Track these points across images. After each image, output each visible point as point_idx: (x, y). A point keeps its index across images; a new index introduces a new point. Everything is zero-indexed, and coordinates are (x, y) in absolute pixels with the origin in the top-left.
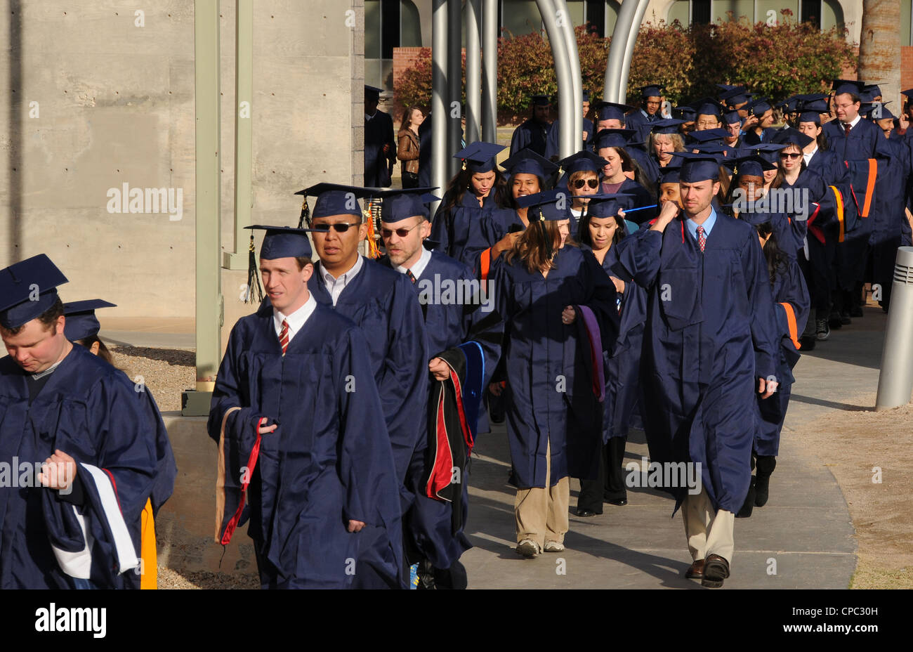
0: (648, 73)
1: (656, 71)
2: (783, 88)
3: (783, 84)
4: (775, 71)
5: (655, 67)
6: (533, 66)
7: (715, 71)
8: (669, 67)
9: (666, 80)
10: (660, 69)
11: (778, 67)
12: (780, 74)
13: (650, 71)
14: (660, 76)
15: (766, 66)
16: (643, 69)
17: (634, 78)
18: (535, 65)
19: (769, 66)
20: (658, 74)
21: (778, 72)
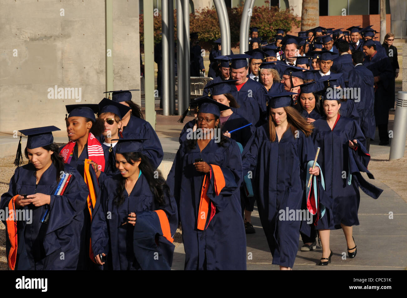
0: (208, 29)
1: (211, 28)
2: (266, 35)
3: (267, 33)
4: (263, 28)
5: (211, 26)
6: (157, 27)
7: (237, 28)
8: (217, 26)
9: (216, 32)
10: (213, 27)
11: (264, 26)
12: (265, 29)
13: (209, 28)
14: (213, 30)
15: (259, 25)
16: (205, 28)
17: (202, 32)
18: (157, 26)
19: (261, 25)
20: (212, 30)
21: (264, 28)
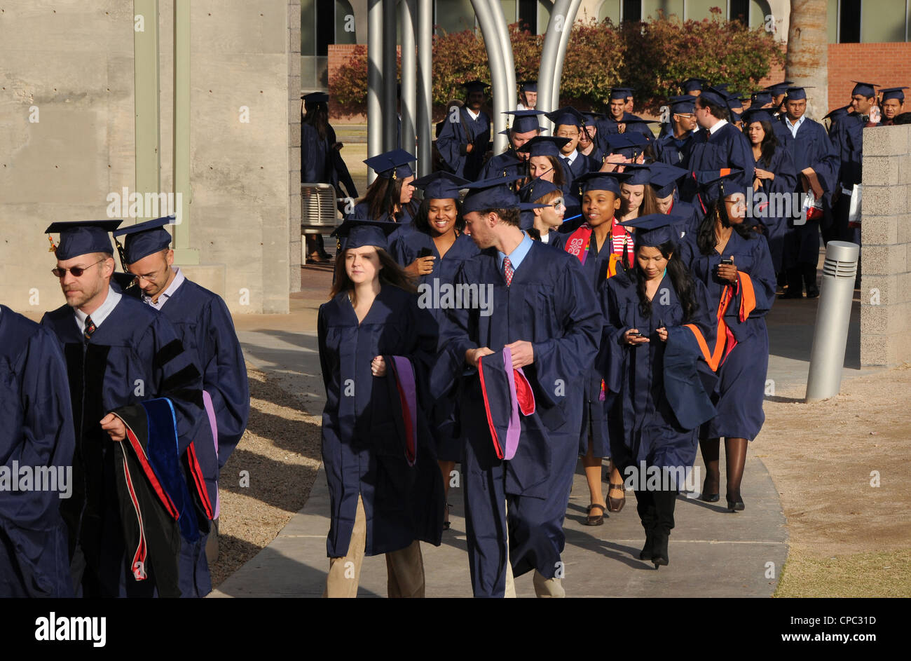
0: (580, 70)
1: (588, 68)
3: (712, 80)
4: (704, 68)
5: (587, 64)
6: (466, 63)
7: (646, 68)
8: (601, 64)
9: (597, 77)
10: (591, 66)
11: (707, 64)
12: (709, 71)
13: (581, 68)
14: (592, 73)
15: (696, 63)
16: (574, 67)
17: (566, 75)
18: (468, 62)
19: (699, 63)
20: (589, 71)
21: (707, 70)
